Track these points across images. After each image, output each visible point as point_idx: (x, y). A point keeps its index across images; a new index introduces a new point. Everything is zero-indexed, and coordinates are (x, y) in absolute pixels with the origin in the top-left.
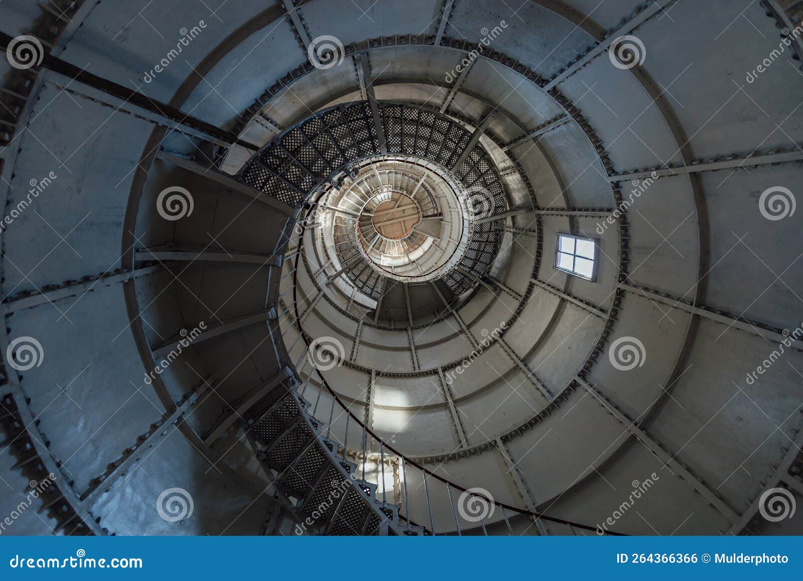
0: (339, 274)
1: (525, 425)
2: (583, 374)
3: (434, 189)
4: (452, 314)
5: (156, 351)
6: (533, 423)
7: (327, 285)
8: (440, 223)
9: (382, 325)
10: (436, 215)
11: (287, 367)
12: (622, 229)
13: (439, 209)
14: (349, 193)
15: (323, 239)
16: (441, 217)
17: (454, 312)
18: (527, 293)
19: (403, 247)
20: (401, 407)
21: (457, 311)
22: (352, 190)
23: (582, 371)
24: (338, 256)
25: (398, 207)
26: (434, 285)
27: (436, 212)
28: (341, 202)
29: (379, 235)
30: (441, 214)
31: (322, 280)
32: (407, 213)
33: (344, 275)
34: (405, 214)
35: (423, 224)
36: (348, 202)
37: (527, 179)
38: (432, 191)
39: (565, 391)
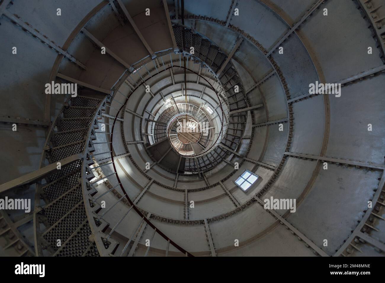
0: (153, 121)
1: (166, 219)
2: (209, 221)
3: (211, 136)
4: (176, 174)
5: (85, 29)
6: (170, 221)
7: (146, 120)
8: (202, 150)
9: (148, 151)
10: (203, 146)
11: (113, 92)
12: (274, 176)
13: (206, 145)
14: (185, 104)
15: (161, 107)
16: (204, 148)
17: (178, 174)
18: (214, 185)
19: (181, 146)
20: (125, 171)
21: (179, 175)
22: (186, 105)
23: (210, 220)
24: (159, 117)
25: (192, 135)
26: (181, 158)
27: (204, 145)
28: (179, 104)
29: (177, 134)
30: (205, 147)
31: (146, 116)
32: (193, 140)
33: (154, 123)
34: (192, 140)
35: (196, 145)
36: (181, 106)
37: (252, 144)
38: (210, 136)
39: (196, 221)
